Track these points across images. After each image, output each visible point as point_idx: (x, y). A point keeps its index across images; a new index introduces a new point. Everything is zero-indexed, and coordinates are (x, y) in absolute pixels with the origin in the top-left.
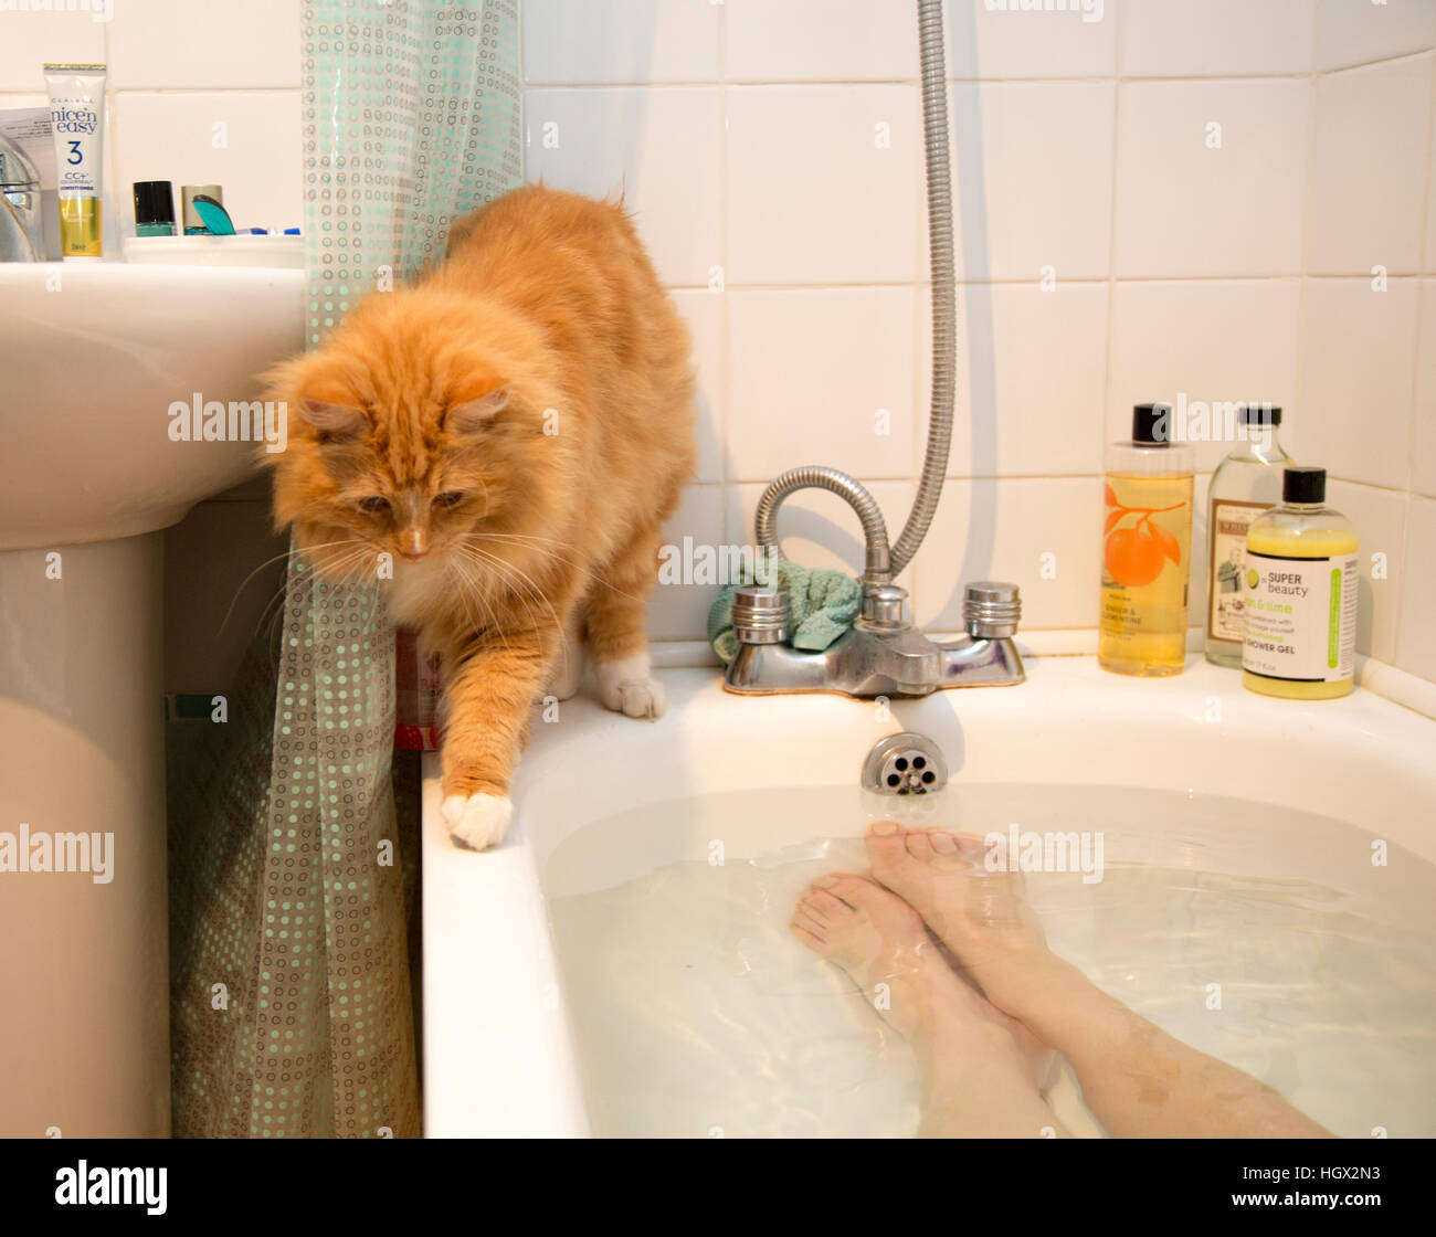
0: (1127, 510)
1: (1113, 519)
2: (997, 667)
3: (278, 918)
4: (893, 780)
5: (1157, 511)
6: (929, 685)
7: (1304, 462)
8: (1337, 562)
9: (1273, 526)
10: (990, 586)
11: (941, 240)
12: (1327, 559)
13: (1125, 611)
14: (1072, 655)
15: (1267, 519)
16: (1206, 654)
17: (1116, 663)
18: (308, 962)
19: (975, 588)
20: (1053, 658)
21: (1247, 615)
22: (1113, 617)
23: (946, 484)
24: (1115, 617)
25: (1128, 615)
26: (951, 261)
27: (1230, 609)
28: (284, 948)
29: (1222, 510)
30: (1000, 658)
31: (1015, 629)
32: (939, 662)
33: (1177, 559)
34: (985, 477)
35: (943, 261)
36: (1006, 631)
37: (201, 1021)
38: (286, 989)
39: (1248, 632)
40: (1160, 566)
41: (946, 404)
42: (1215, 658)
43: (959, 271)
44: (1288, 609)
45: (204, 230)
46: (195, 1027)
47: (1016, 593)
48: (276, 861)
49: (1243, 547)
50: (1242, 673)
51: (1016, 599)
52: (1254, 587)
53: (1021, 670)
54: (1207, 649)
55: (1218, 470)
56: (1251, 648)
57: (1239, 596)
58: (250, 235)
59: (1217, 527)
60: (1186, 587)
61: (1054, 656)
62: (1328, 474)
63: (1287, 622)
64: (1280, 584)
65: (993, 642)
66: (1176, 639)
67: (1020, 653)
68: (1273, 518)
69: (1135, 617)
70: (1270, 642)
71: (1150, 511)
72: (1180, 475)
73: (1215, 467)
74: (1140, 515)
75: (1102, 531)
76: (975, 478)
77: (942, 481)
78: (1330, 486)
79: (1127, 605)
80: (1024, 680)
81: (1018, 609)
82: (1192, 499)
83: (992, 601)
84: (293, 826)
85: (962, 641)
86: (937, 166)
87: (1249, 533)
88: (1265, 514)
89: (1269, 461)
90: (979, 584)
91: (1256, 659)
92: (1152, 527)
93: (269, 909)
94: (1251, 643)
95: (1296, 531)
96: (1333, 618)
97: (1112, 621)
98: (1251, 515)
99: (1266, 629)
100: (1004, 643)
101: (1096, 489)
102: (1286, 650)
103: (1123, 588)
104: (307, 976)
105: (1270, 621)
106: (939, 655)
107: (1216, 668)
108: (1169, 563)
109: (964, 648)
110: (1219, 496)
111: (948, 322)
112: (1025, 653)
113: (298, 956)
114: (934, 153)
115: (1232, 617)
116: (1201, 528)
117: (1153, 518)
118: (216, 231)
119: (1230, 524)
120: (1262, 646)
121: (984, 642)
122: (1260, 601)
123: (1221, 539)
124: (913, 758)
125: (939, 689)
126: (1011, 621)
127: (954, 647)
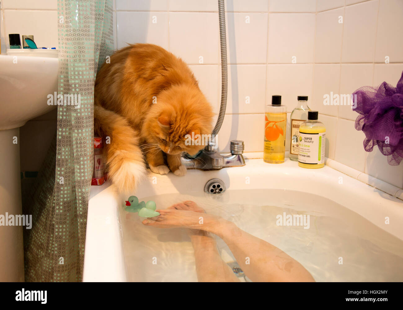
0: (270, 122)
1: (267, 124)
2: (239, 162)
3: (59, 230)
4: (212, 191)
5: (278, 122)
6: (220, 166)
7: (313, 110)
8: (320, 134)
9: (306, 126)
10: (237, 141)
11: (223, 53)
12: (318, 134)
13: (270, 147)
14: (257, 158)
15: (304, 124)
16: (290, 158)
17: (268, 160)
18: (67, 241)
19: (233, 142)
20: (252, 159)
21: (299, 148)
22: (267, 149)
23: (225, 115)
24: (268, 149)
25: (271, 148)
26: (226, 58)
27: (295, 146)
28: (60, 237)
29: (294, 122)
30: (239, 160)
31: (243, 152)
32: (223, 161)
33: (282, 134)
34: (235, 114)
35: (224, 58)
36: (241, 153)
37: (32, 257)
38: (62, 248)
39: (300, 152)
40: (279, 136)
41: (225, 95)
42: (292, 159)
43: (229, 61)
44: (309, 146)
45: (29, 47)
46: (31, 259)
47: (243, 143)
48: (57, 215)
49: (298, 131)
50: (298, 162)
51: (243, 144)
52: (301, 141)
53: (244, 162)
54: (290, 156)
55: (293, 112)
56: (300, 156)
57: (298, 143)
58: (42, 49)
59: (292, 126)
60: (285, 141)
61: (253, 159)
62: (319, 112)
63: (308, 149)
64: (307, 140)
65: (237, 156)
66: (282, 154)
67: (244, 158)
68: (306, 124)
69: (273, 149)
70: (304, 155)
71: (276, 122)
72: (283, 113)
73: (292, 111)
74: (274, 123)
75: (264, 127)
76: (233, 114)
77: (224, 115)
78: (319, 116)
79: (271, 146)
80: (245, 165)
81: (243, 147)
82: (286, 119)
83: (237, 145)
84: (61, 206)
85: (229, 155)
86: (223, 34)
87: (300, 127)
88: (304, 123)
89: (305, 110)
90: (234, 141)
91: (301, 159)
92: (276, 126)
93: (56, 227)
94: (300, 155)
95: (311, 127)
96: (319, 148)
97: (267, 150)
98: (300, 123)
99: (304, 151)
100: (240, 156)
101: (263, 117)
102: (308, 156)
103: (270, 141)
104: (67, 244)
105: (304, 149)
106: (223, 159)
107: (291, 161)
108: (280, 135)
109: (230, 157)
110: (293, 118)
111: (225, 74)
112: (245, 158)
113: (65, 239)
114: (222, 30)
115: (296, 148)
116: (289, 126)
117: (276, 124)
118: (32, 48)
119: (296, 125)
120: (303, 156)
121: (235, 156)
122: (302, 144)
123: (293, 129)
124: (217, 185)
125: (224, 167)
126: (242, 150)
127: (228, 157)
